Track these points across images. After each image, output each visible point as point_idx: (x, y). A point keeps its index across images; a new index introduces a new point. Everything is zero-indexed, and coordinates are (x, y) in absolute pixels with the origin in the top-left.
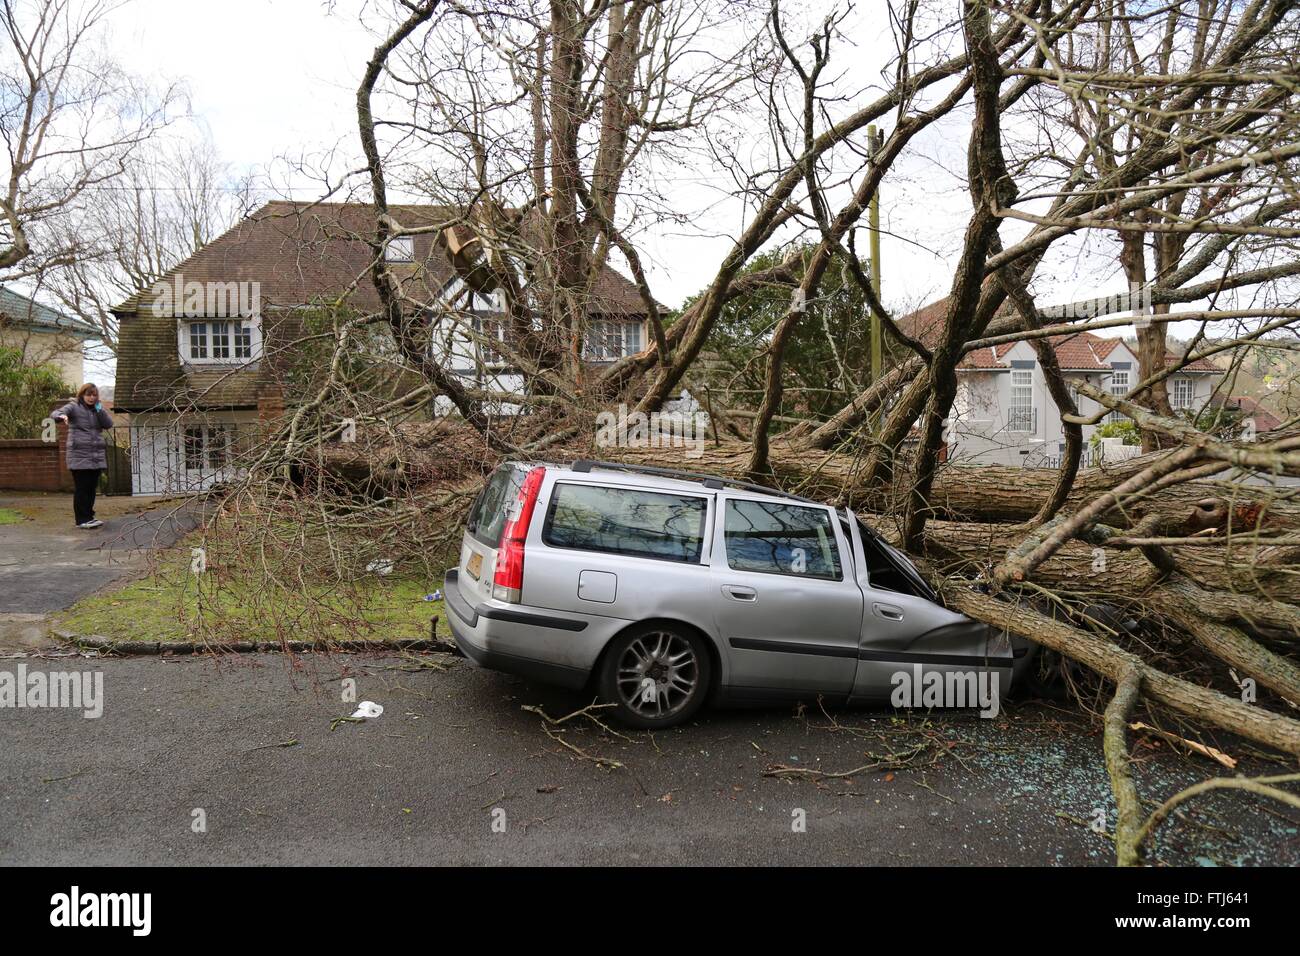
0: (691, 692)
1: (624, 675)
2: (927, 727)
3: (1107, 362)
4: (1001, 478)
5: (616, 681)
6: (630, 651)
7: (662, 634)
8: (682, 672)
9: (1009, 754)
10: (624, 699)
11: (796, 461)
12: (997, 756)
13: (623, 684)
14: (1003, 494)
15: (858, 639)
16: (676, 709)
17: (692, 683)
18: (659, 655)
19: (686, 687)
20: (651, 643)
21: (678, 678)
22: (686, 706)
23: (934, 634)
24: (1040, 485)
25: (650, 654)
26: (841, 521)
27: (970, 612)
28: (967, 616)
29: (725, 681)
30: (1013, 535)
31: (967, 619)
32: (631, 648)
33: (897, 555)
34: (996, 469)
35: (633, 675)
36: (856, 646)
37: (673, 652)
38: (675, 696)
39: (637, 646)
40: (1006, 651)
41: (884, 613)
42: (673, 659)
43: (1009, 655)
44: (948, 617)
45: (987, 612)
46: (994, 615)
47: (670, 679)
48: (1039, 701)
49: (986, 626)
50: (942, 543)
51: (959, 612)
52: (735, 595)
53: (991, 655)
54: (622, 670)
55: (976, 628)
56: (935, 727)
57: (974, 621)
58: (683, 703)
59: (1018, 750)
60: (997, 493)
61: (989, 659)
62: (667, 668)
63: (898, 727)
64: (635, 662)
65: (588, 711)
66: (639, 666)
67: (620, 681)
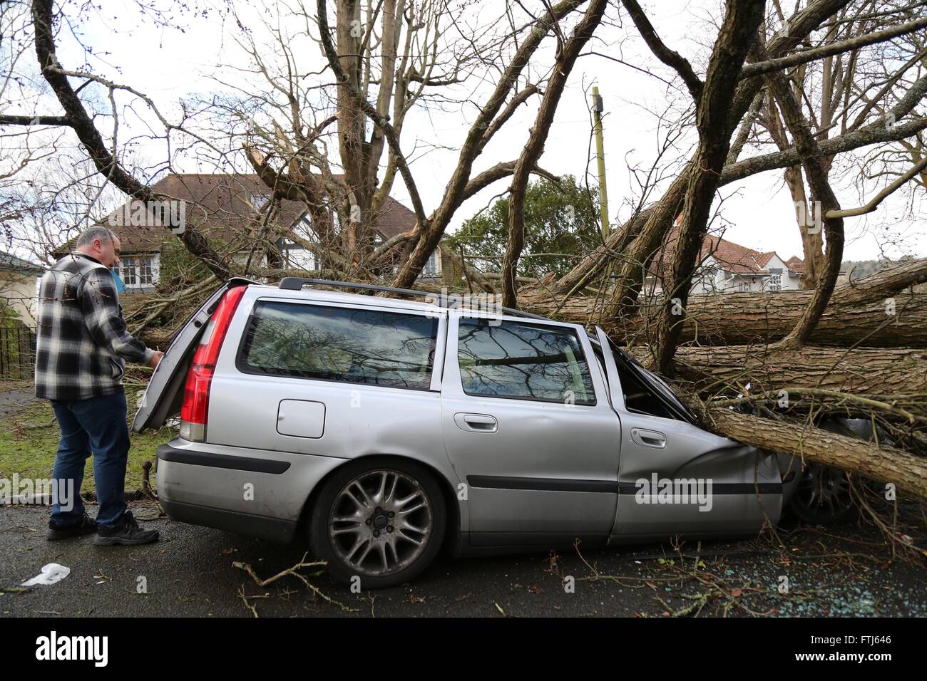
0: (423, 541)
1: (340, 525)
2: (700, 568)
3: (767, 268)
4: (745, 302)
5: (328, 532)
6: (346, 496)
7: (385, 474)
8: (412, 519)
9: (807, 601)
10: (340, 554)
11: (544, 305)
12: (795, 605)
13: (338, 536)
14: (750, 317)
15: (617, 471)
16: (406, 563)
17: (425, 531)
18: (383, 499)
19: (417, 536)
20: (372, 485)
21: (407, 525)
22: (417, 559)
23: (700, 461)
24: (788, 306)
25: (371, 498)
26: (591, 343)
27: (736, 434)
28: (732, 439)
29: (464, 525)
30: (769, 354)
31: (733, 443)
32: (347, 491)
33: (653, 378)
34: (740, 295)
35: (352, 524)
36: (615, 479)
37: (399, 495)
38: (403, 547)
39: (354, 490)
40: (774, 476)
41: (645, 439)
42: (399, 503)
43: (778, 480)
44: (710, 442)
45: (758, 434)
46: (767, 436)
47: (397, 527)
48: (808, 528)
49: (752, 449)
50: (695, 367)
51: (723, 435)
52: (472, 424)
53: (761, 481)
54: (336, 519)
55: (742, 452)
56: (709, 568)
57: (741, 445)
58: (415, 555)
59: (815, 595)
60: (744, 317)
61: (760, 485)
62: (393, 514)
63: (668, 570)
64: (354, 509)
65: (296, 571)
66: (358, 514)
67: (334, 532)
